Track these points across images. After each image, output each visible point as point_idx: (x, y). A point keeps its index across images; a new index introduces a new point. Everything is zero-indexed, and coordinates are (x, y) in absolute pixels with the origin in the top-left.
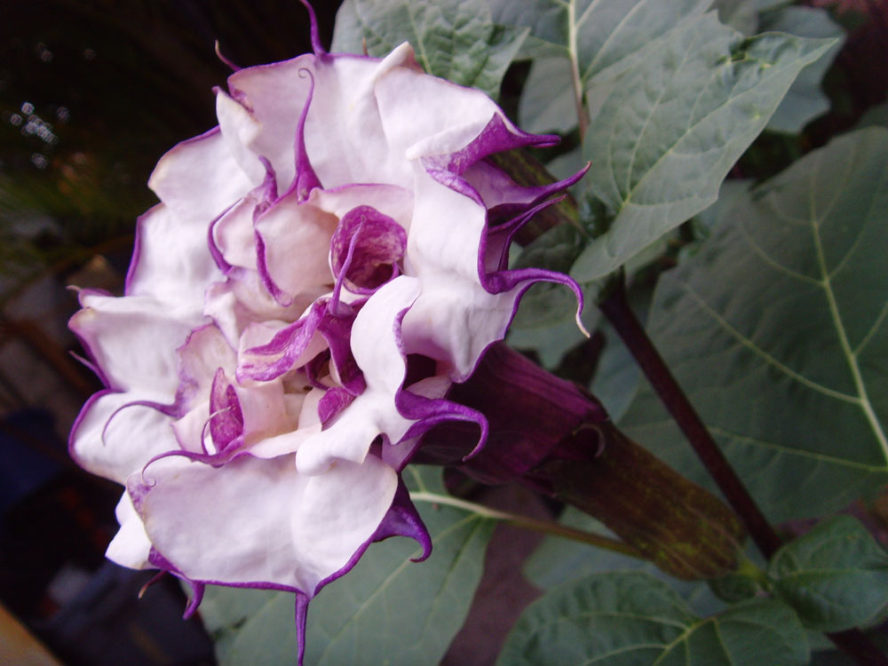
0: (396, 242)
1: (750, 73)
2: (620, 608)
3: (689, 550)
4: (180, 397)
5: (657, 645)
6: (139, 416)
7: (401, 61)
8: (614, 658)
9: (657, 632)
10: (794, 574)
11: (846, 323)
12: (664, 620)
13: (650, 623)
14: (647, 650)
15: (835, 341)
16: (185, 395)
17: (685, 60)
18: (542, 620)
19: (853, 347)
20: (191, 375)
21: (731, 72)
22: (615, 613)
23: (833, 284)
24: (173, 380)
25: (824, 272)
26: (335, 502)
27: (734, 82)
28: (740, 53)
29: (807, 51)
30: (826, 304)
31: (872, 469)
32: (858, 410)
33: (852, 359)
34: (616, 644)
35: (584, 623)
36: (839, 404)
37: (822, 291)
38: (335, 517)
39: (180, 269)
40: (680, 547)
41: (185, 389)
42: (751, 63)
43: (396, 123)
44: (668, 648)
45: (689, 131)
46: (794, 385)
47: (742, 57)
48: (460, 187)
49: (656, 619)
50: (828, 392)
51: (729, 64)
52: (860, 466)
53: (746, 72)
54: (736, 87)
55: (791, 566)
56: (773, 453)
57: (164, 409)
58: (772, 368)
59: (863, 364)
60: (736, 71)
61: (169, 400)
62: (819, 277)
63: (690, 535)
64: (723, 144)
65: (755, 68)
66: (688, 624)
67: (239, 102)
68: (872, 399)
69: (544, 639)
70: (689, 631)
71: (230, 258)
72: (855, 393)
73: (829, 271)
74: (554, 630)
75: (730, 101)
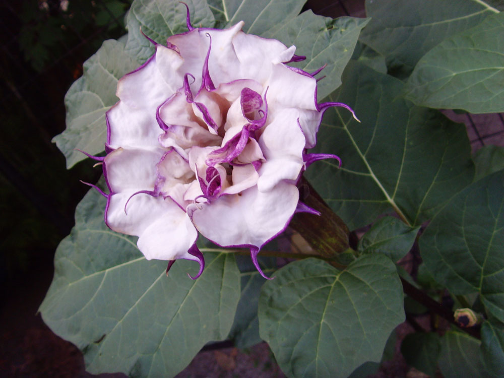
0: (256, 102)
1: (336, 33)
2: (305, 276)
3: (333, 240)
4: (156, 188)
5: (328, 285)
6: (139, 199)
7: (240, 29)
8: (311, 295)
9: (325, 280)
10: (371, 245)
11: (357, 143)
12: (326, 275)
13: (321, 278)
14: (324, 288)
15: (355, 151)
16: (159, 186)
17: (300, 31)
18: (271, 290)
19: (363, 153)
20: (163, 175)
21: (328, 34)
22: (304, 278)
23: (348, 127)
24: (151, 180)
25: (344, 124)
26: (275, 203)
27: (331, 38)
28: (330, 26)
29: (360, 23)
30: (348, 137)
31: (382, 202)
32: (371, 179)
33: (364, 158)
34: (310, 289)
35: (292, 286)
36: (363, 178)
37: (345, 131)
38: (274, 209)
39: (137, 132)
40: (329, 240)
41: (158, 183)
42: (336, 29)
43: (244, 54)
44: (333, 285)
45: (312, 60)
46: (343, 172)
47: (332, 27)
48: (301, 72)
49: (322, 276)
50: (357, 173)
51: (326, 30)
52: (377, 201)
53: (334, 34)
54: (331, 40)
55: (368, 242)
56: (340, 203)
57: (151, 193)
58: (331, 167)
59: (368, 160)
60: (330, 33)
61: (152, 190)
62: (342, 126)
63: (334, 234)
64: (333, 63)
65: (338, 31)
66: (337, 275)
67: (174, 50)
68: (375, 173)
69: (276, 298)
70: (337, 277)
71: (168, 121)
72: (368, 172)
73: (345, 124)
74: (279, 292)
75: (330, 45)
